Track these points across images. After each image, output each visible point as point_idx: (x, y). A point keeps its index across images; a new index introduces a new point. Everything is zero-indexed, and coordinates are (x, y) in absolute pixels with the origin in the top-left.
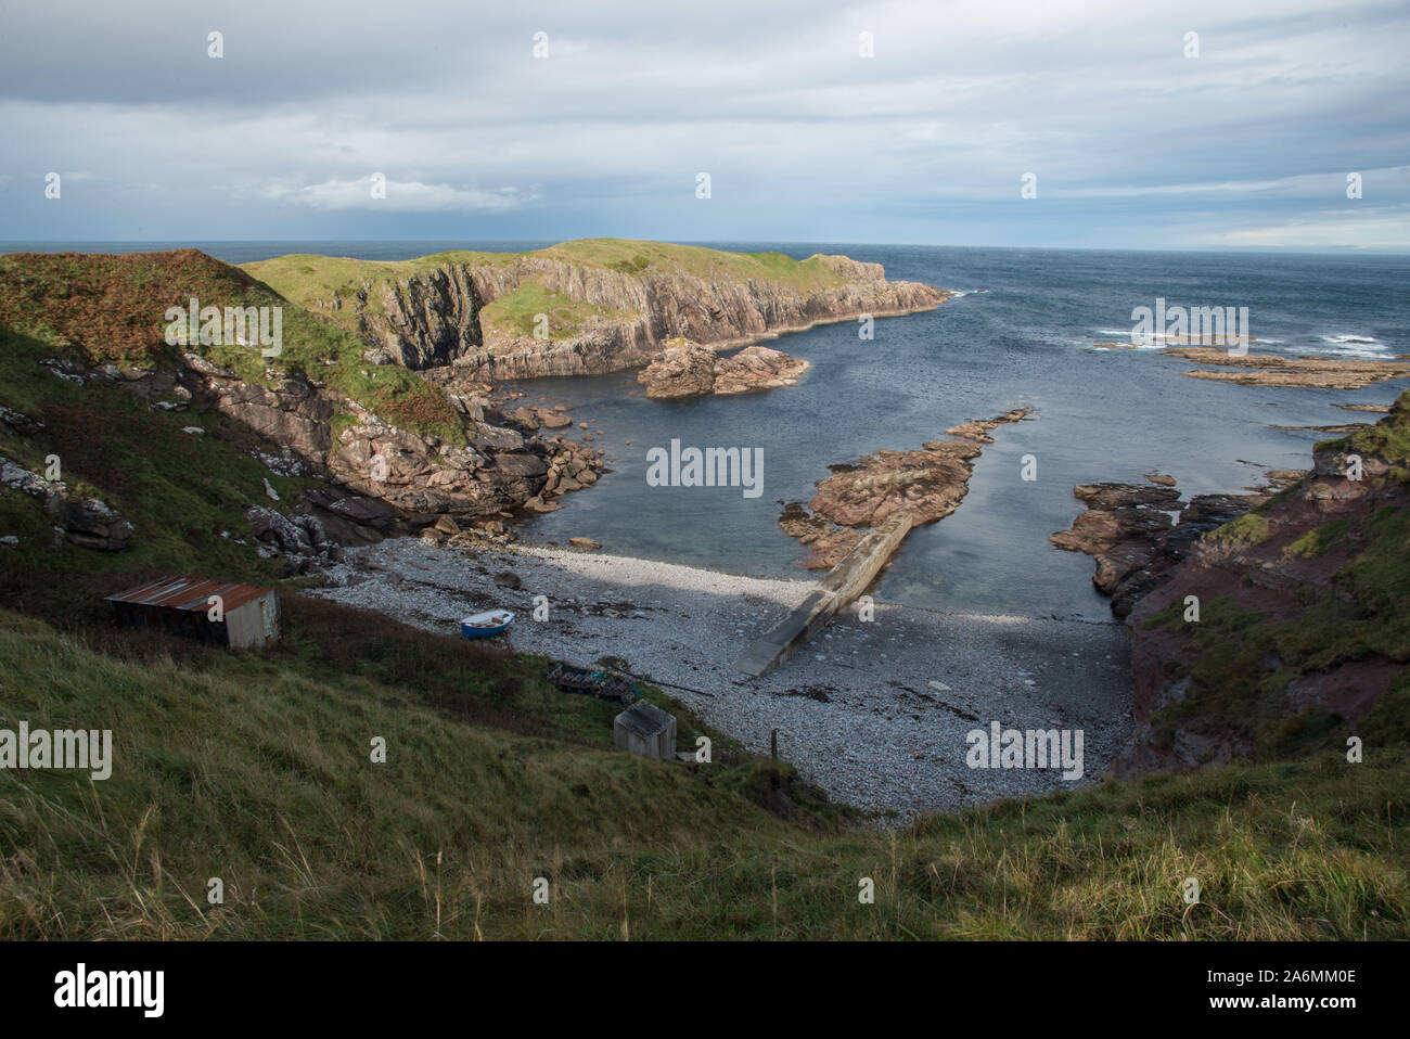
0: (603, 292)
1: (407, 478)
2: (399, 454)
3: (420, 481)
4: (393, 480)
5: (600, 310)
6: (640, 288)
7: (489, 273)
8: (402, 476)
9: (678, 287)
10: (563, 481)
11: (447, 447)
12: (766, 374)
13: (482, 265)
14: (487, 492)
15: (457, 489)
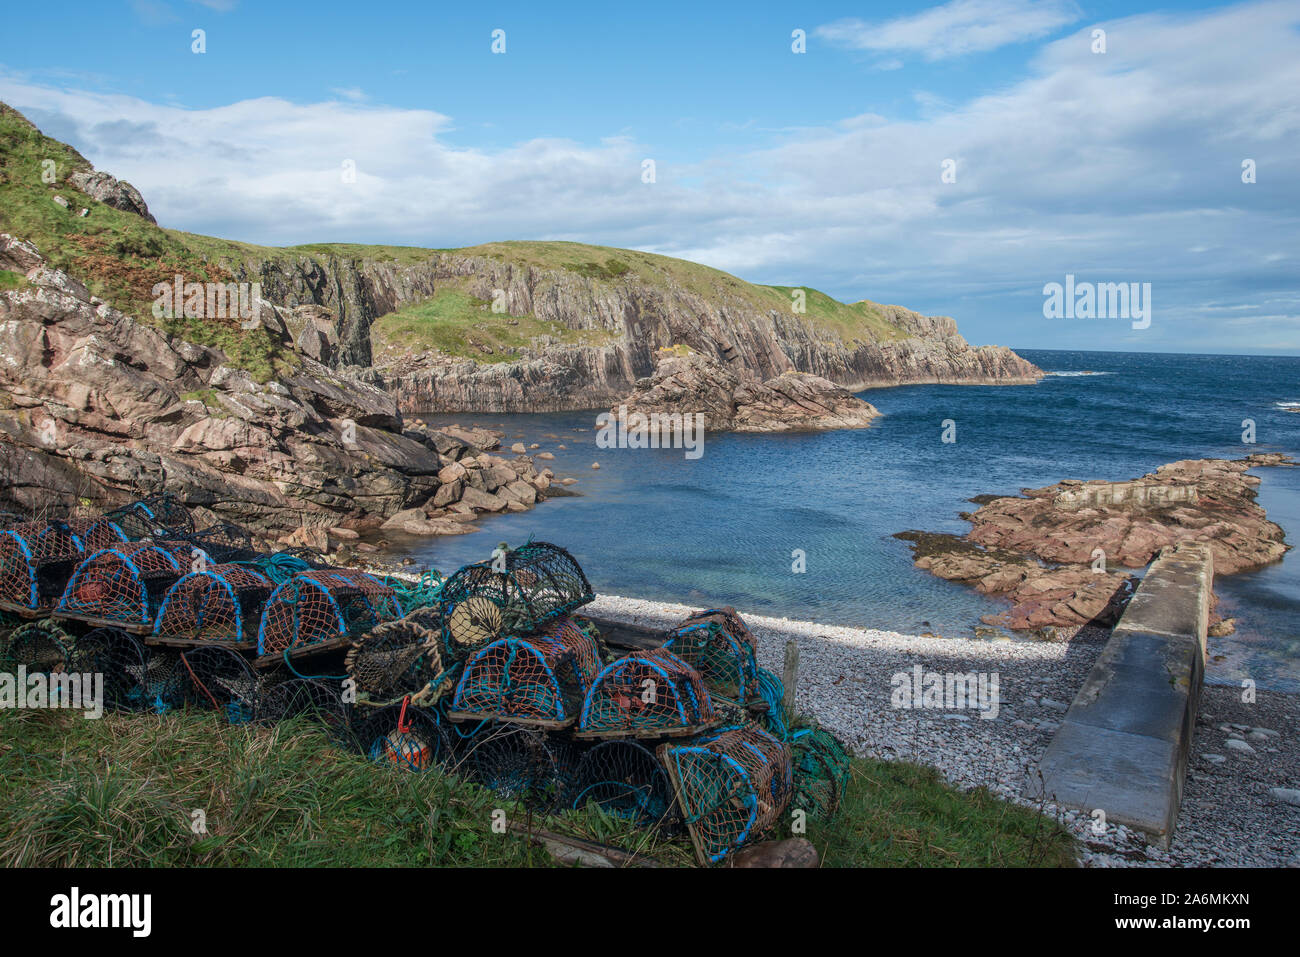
0: (560, 304)
1: (126, 423)
2: (111, 362)
3: (158, 434)
4: (90, 420)
5: (553, 328)
6: (617, 300)
7: (390, 274)
8: (115, 417)
9: (671, 308)
10: (469, 492)
11: (225, 371)
12: (816, 407)
13: (380, 261)
14: (307, 481)
15: (239, 466)
